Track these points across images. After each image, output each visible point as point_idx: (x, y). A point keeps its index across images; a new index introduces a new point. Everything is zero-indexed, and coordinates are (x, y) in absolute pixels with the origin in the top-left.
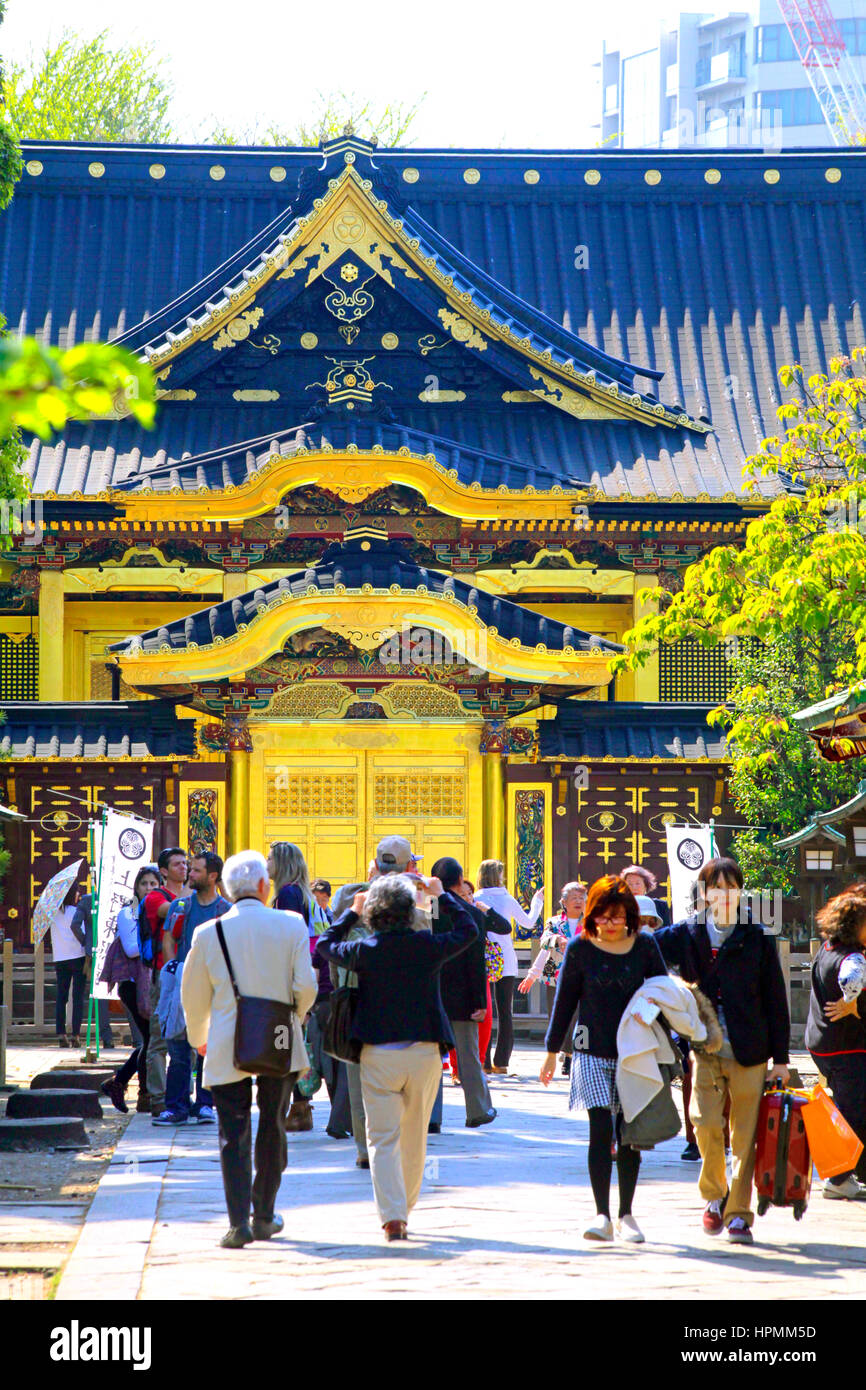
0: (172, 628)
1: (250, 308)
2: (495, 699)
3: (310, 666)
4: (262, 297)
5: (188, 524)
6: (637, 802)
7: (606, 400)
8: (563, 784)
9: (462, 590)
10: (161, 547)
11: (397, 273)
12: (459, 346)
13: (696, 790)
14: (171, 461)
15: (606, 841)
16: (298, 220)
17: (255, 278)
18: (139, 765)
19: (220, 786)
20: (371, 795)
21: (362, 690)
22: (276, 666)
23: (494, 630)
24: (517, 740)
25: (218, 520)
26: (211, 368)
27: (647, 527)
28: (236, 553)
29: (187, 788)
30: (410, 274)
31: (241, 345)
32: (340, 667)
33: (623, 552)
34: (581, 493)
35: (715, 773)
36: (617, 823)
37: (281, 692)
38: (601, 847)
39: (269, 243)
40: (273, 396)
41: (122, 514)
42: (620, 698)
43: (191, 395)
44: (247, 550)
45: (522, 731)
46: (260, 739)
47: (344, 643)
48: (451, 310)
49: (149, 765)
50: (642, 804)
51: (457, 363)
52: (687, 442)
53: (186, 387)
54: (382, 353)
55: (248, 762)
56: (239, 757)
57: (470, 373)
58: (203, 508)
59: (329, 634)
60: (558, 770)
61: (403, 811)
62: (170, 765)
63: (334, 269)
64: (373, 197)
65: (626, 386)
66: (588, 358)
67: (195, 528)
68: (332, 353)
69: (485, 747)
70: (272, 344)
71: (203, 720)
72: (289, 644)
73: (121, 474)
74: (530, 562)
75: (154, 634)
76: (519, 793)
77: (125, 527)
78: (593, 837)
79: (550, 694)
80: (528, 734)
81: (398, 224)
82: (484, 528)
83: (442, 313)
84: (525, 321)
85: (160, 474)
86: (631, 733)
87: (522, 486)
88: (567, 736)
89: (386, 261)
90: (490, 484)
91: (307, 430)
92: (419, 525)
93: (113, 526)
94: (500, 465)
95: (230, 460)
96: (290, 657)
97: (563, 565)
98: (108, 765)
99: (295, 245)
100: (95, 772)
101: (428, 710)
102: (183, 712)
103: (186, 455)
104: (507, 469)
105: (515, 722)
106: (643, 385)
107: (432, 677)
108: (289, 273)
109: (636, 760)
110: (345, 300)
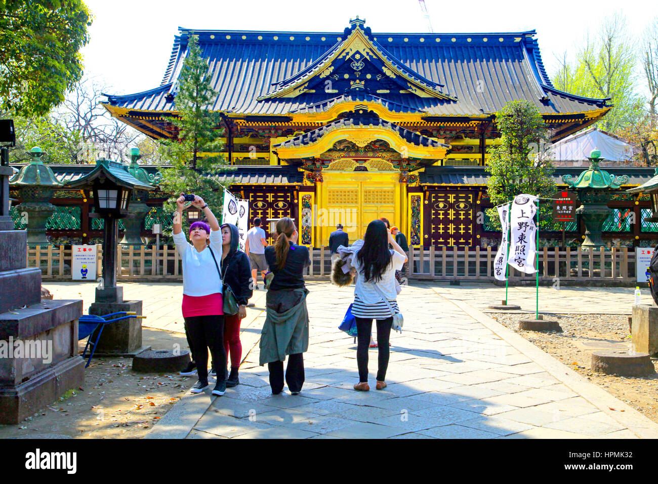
0: (295, 140)
1: (330, 67)
2: (404, 165)
3: (342, 154)
4: (333, 63)
5: (311, 123)
6: (451, 199)
7: (429, 92)
8: (428, 193)
9: (394, 126)
11: (371, 57)
12: (388, 77)
13: (471, 195)
14: (307, 105)
15: (441, 212)
16: (343, 42)
17: (331, 58)
18: (283, 187)
19: (312, 194)
20: (363, 197)
21: (360, 162)
22: (331, 154)
24: (412, 179)
25: (319, 122)
26: (319, 83)
27: (442, 124)
29: (301, 194)
30: (374, 57)
31: (327, 77)
32: (352, 154)
33: (435, 132)
34: (424, 114)
35: (479, 189)
36: (445, 206)
37: (333, 162)
38: (439, 214)
39: (335, 49)
40: (336, 91)
41: (292, 120)
43: (314, 91)
45: (413, 175)
46: (326, 178)
47: (354, 145)
48: (386, 67)
49: (288, 186)
50: (453, 200)
51: (388, 82)
52: (451, 102)
53: (312, 89)
54: (367, 79)
55: (322, 186)
56: (319, 184)
57: (391, 85)
58: (316, 119)
59: (349, 142)
60: (426, 188)
61: (373, 202)
62: (294, 187)
63: (353, 56)
64: (364, 35)
65: (434, 88)
66: (423, 80)
68: (353, 79)
69: (401, 181)
70: (336, 76)
71: (306, 173)
72: (335, 145)
73: (292, 109)
75: (289, 141)
76: (412, 196)
77: (293, 124)
78: (437, 211)
80: (415, 176)
81: (371, 43)
83: (383, 68)
84: (407, 70)
85: (304, 109)
86: (450, 176)
87: (407, 112)
88: (429, 177)
89: (368, 53)
90: (398, 111)
91: (345, 96)
93: (290, 124)
94: (400, 106)
95: (323, 104)
96: (335, 150)
98: (274, 186)
99: (343, 49)
100: (270, 189)
101: (382, 169)
102: (300, 170)
103: (312, 104)
104: (402, 107)
105: (410, 173)
106: (439, 88)
107: (383, 158)
108: (341, 57)
109: (453, 185)
110: (356, 64)
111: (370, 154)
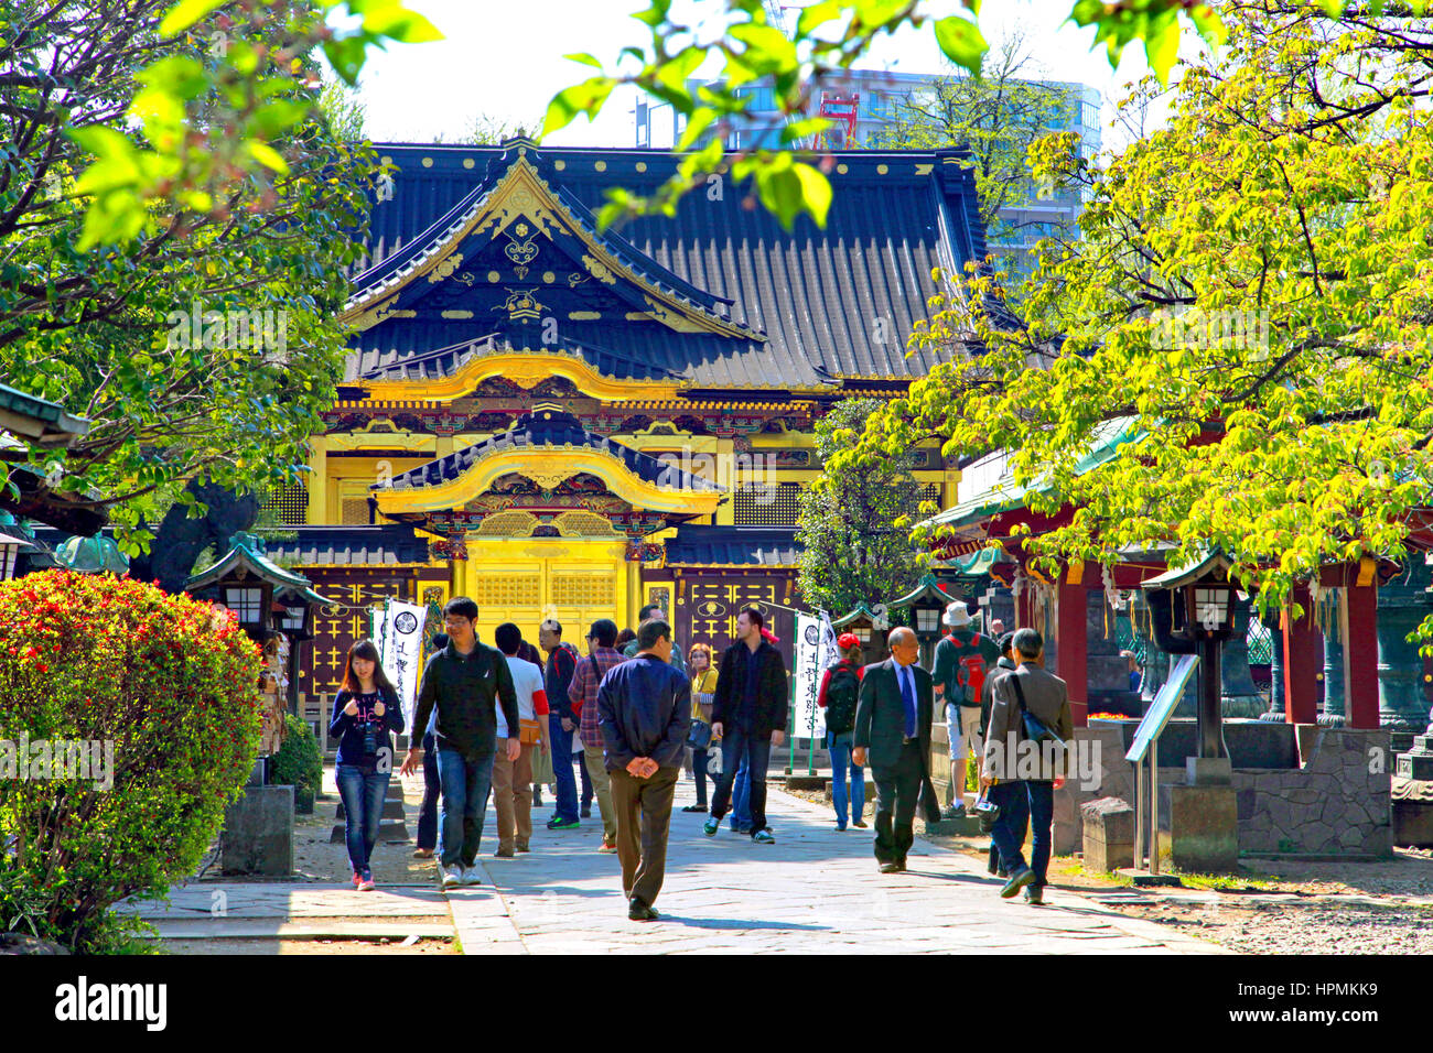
0: (413, 473)
1: (454, 254)
2: (636, 523)
3: (508, 500)
4: (462, 246)
5: (413, 403)
6: (732, 595)
7: (696, 319)
8: (683, 582)
9: (614, 446)
10: (394, 419)
11: (554, 230)
12: (595, 281)
13: (772, 587)
14: (401, 358)
15: (711, 622)
16: (486, 193)
17: (457, 232)
18: (390, 570)
19: (445, 584)
20: (549, 589)
21: (544, 517)
22: (484, 500)
23: (637, 475)
24: (651, 552)
25: (434, 400)
26: (427, 295)
27: (726, 407)
28: (445, 424)
29: (422, 585)
30: (563, 231)
31: (448, 279)
32: (529, 501)
33: (710, 424)
34: (683, 383)
35: (785, 576)
36: (719, 610)
37: (489, 518)
38: (708, 626)
39: (466, 209)
40: (468, 315)
41: (368, 395)
42: (720, 522)
43: (412, 314)
44: (453, 421)
45: (653, 545)
46: (473, 551)
47: (531, 483)
48: (591, 256)
49: (397, 570)
50: (736, 597)
51: (596, 293)
52: (751, 347)
53: (409, 308)
54: (544, 286)
55: (465, 568)
56: (458, 563)
57: (603, 300)
58: (424, 392)
59: (521, 477)
60: (679, 573)
61: (571, 602)
62: (411, 570)
63: (511, 228)
64: (538, 178)
65: (709, 310)
66: (685, 289)
67: (418, 406)
68: (509, 285)
69: (629, 557)
70: (468, 279)
71: (434, 539)
72: (493, 485)
73: (367, 368)
74: (646, 429)
75: (401, 477)
76: (651, 589)
77: (369, 405)
78: (702, 620)
79: (674, 519)
80: (657, 547)
81: (555, 196)
82: (615, 406)
83: (585, 258)
84: (642, 264)
85: (394, 368)
86: (729, 548)
87: (642, 378)
88: (685, 549)
89: (546, 222)
90: (620, 375)
91: (495, 338)
92: (571, 404)
93: (361, 404)
94: (627, 362)
95: (442, 358)
96: (493, 493)
97: (669, 432)
98: (367, 570)
99: (484, 211)
100: (359, 575)
101: (590, 531)
102: (418, 533)
103: (411, 354)
104: (631, 366)
105: (648, 539)
106: (721, 309)
107: (592, 508)
108: (480, 230)
109: (733, 566)
110: (519, 249)
111: (565, 501)
